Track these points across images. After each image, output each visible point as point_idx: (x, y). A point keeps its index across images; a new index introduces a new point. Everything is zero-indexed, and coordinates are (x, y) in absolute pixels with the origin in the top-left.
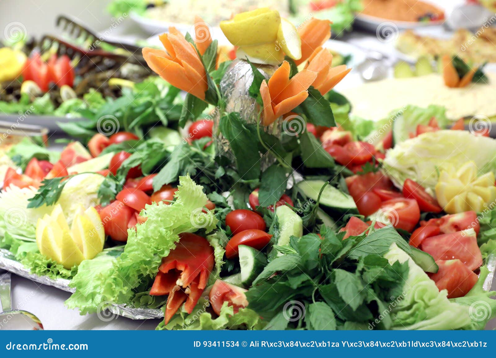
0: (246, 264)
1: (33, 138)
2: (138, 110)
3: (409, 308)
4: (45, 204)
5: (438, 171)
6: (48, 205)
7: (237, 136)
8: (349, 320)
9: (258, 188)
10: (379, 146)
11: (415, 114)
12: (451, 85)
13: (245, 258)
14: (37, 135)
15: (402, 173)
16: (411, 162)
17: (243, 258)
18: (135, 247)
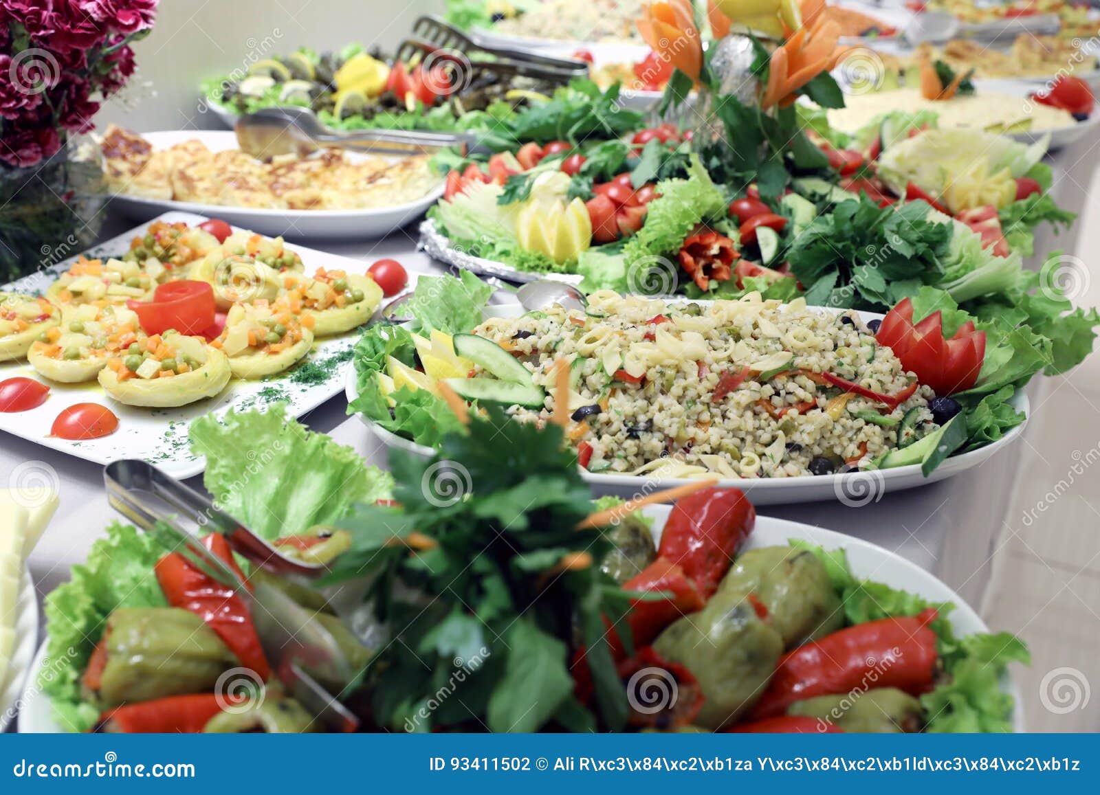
0: (767, 245)
1: (451, 148)
2: (574, 115)
3: (958, 262)
4: (517, 200)
5: (944, 174)
6: (520, 201)
7: (734, 120)
8: (895, 280)
9: (755, 181)
10: (866, 154)
11: (901, 122)
12: (931, 96)
13: (766, 238)
14: (455, 145)
15: (901, 178)
16: (912, 164)
17: (762, 239)
18: (658, 221)
